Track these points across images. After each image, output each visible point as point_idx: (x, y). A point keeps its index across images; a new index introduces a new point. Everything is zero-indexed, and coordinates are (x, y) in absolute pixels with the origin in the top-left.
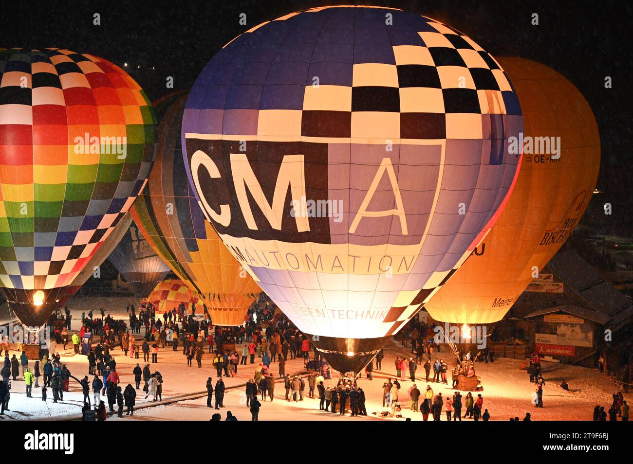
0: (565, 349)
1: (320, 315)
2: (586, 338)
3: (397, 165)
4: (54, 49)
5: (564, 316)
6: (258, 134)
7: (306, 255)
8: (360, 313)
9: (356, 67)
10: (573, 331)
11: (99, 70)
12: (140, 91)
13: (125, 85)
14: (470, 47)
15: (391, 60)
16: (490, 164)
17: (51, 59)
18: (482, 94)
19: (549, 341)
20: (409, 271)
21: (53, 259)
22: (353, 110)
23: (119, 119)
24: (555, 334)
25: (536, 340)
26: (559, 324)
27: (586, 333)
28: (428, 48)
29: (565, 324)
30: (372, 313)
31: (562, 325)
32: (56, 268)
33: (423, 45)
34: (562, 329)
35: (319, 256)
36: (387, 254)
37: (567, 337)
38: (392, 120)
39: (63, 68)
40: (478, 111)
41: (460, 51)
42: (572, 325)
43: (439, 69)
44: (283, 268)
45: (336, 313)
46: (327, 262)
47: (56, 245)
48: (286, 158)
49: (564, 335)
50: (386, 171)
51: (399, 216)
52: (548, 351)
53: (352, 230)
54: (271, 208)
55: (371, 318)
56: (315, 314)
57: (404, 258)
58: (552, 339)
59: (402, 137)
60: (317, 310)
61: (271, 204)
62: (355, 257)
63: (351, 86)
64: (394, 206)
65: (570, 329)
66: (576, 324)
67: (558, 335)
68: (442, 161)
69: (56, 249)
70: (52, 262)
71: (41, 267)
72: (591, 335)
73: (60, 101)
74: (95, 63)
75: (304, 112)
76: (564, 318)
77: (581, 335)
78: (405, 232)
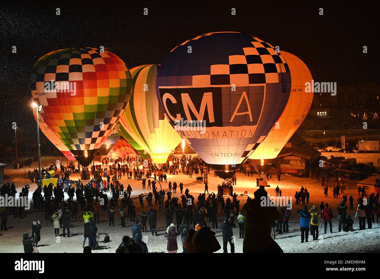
0: (293, 171)
1: (217, 156)
2: (302, 166)
3: (248, 95)
4: (89, 48)
5: (293, 157)
6: (193, 85)
7: (213, 132)
8: (233, 154)
9: (229, 57)
10: (296, 163)
11: (108, 56)
12: (125, 65)
13: (119, 62)
14: (270, 47)
15: (243, 53)
16: (282, 92)
17: (89, 52)
18: (277, 65)
19: (287, 167)
20: (252, 136)
21: (93, 137)
22: (230, 74)
23: (117, 77)
24: (289, 164)
25: (281, 167)
26: (291, 160)
27: (302, 163)
28: (256, 48)
29: (294, 160)
30: (237, 154)
31: (292, 161)
32: (94, 141)
33: (254, 47)
34: (291, 162)
35: (218, 132)
36: (244, 129)
37: (294, 165)
38: (245, 77)
39: (94, 56)
40: (277, 72)
41: (268, 49)
42: (296, 160)
43: (261, 56)
44: (203, 138)
45: (223, 155)
46: (221, 134)
47: (94, 131)
48: (205, 94)
49: (293, 165)
50: (244, 97)
51: (249, 114)
52: (286, 171)
53: (231, 121)
54: (199, 114)
55: (237, 156)
56: (215, 155)
57: (251, 131)
58: (288, 166)
59: (250, 83)
60: (215, 154)
61: (199, 113)
62: (232, 131)
63: (229, 64)
64: (247, 110)
65: (295, 162)
66: (298, 160)
67: (290, 165)
68: (265, 92)
69: (94, 133)
70: (92, 138)
71: (88, 141)
72: (304, 164)
73: (93, 70)
74: (107, 53)
75: (211, 76)
76: (292, 157)
77: (300, 165)
78: (251, 120)
